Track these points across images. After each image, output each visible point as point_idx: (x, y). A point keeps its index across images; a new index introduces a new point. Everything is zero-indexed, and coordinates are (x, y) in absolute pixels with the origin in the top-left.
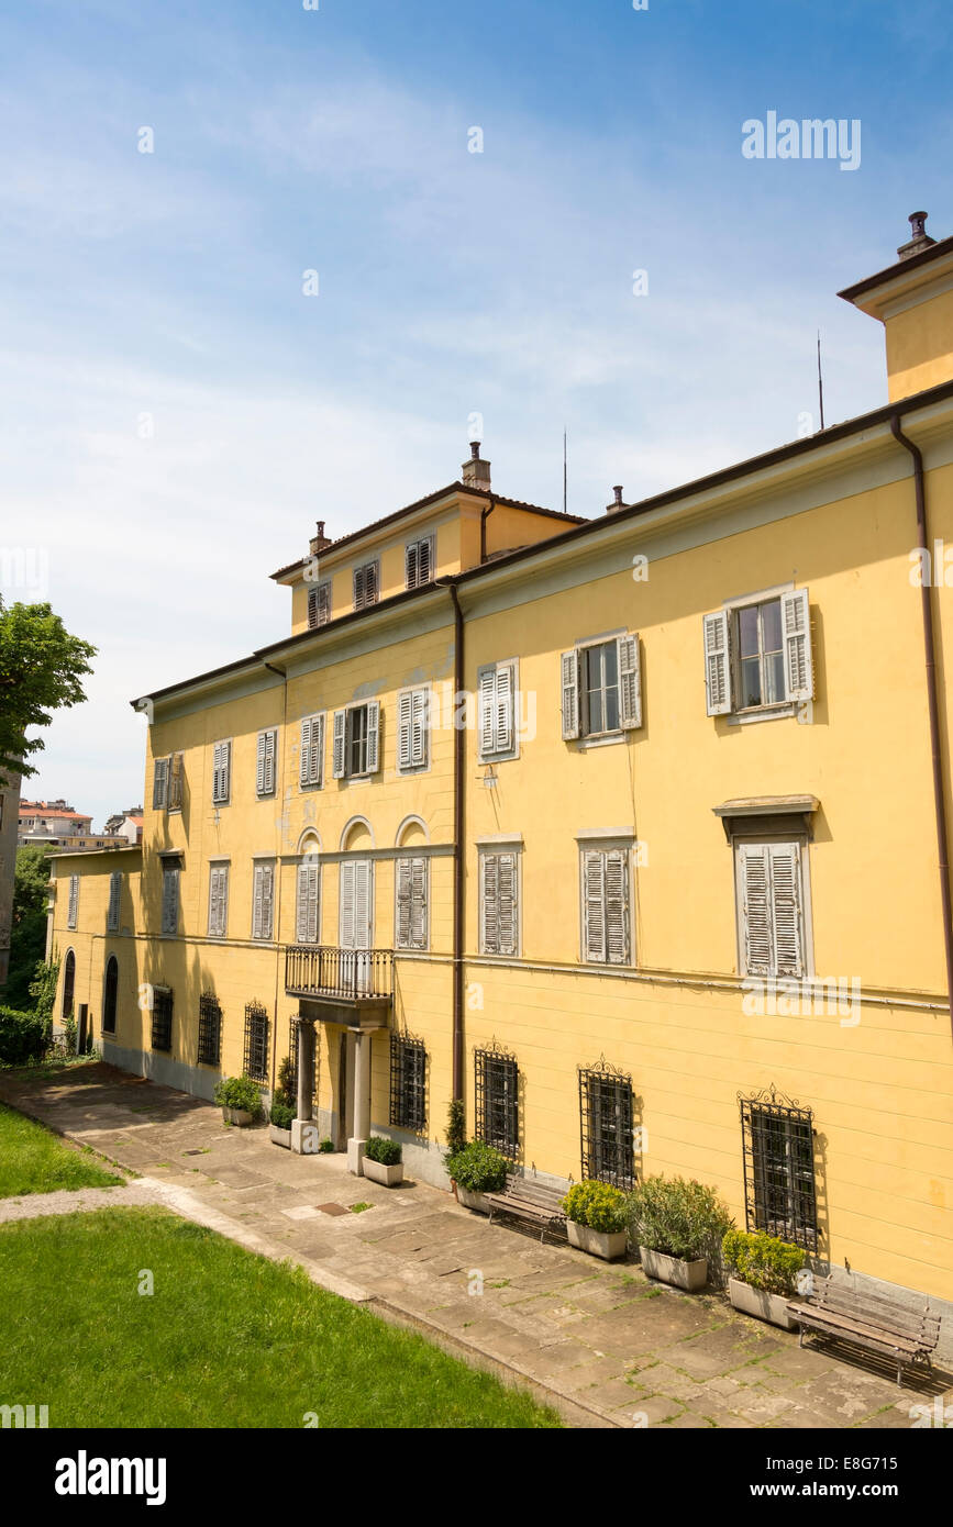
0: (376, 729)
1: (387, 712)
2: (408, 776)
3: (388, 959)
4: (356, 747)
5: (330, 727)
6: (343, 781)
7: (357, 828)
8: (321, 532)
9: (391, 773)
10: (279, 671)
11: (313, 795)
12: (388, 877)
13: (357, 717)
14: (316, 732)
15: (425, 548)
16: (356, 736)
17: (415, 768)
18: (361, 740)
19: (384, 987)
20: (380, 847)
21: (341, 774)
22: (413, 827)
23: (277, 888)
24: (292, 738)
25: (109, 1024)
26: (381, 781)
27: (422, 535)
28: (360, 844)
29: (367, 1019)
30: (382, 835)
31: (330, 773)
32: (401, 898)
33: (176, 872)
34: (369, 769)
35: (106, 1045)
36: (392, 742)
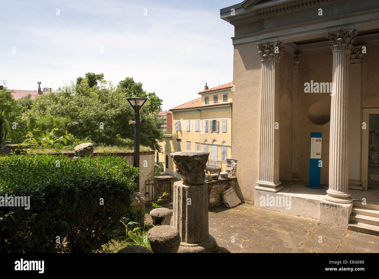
0: (218, 124)
1: (220, 122)
2: (223, 134)
3: (220, 162)
4: (214, 127)
5: (209, 123)
6: (212, 132)
7: (214, 141)
8: (206, 85)
9: (220, 132)
10: (200, 110)
11: (207, 133)
12: (221, 150)
13: (214, 122)
14: (207, 123)
15: (226, 95)
16: (214, 125)
17: (225, 132)
18: (215, 126)
19: (220, 167)
20: (219, 144)
21: (212, 131)
22: (224, 142)
23: (200, 148)
24: (203, 122)
25: (167, 167)
26: (219, 133)
27: (226, 92)
28: (215, 143)
29: (217, 172)
30: (219, 142)
31: (210, 130)
32: (223, 153)
33: (180, 142)
34: (217, 131)
35: (166, 170)
36: (221, 127)
